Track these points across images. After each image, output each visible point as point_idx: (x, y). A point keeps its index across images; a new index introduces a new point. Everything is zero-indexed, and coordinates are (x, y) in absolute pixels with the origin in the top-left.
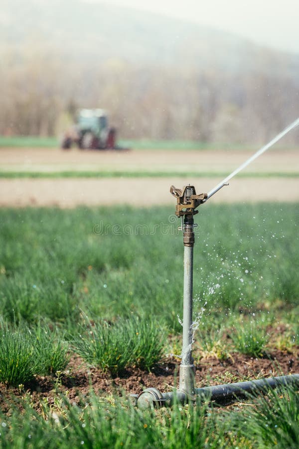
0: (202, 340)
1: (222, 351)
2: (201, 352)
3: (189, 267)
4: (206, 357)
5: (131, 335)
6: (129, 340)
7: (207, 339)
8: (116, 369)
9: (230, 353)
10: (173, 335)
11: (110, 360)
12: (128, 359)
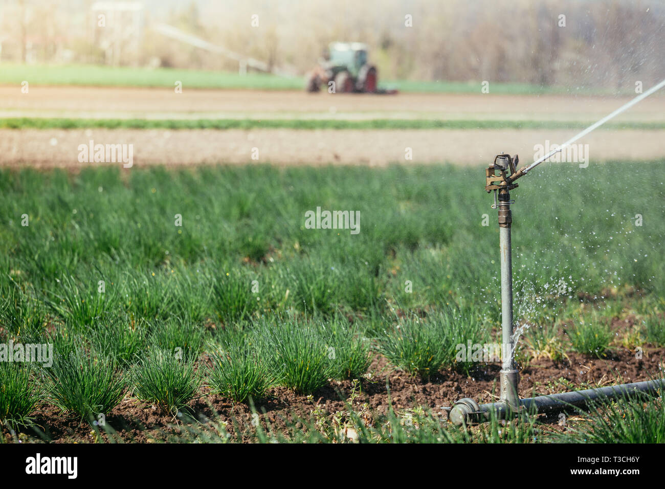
0: (532, 337)
1: (556, 350)
2: (531, 351)
3: (506, 251)
4: (538, 357)
5: (446, 331)
6: (444, 337)
7: (538, 335)
8: (428, 372)
9: (567, 353)
11: (421, 361)
12: (442, 360)
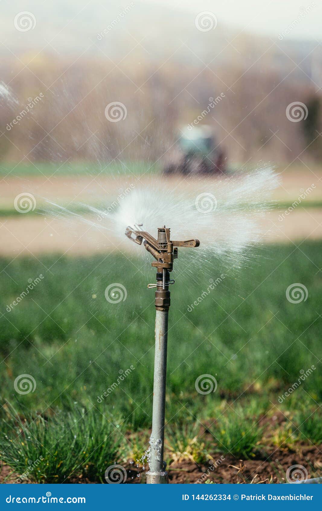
0: (171, 437)
1: (199, 451)
2: (171, 453)
4: (178, 460)
5: (75, 434)
6: (73, 440)
7: (178, 434)
8: (56, 480)
9: (211, 454)
10: (132, 431)
11: (48, 468)
12: (73, 466)
